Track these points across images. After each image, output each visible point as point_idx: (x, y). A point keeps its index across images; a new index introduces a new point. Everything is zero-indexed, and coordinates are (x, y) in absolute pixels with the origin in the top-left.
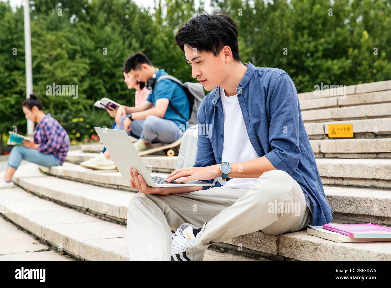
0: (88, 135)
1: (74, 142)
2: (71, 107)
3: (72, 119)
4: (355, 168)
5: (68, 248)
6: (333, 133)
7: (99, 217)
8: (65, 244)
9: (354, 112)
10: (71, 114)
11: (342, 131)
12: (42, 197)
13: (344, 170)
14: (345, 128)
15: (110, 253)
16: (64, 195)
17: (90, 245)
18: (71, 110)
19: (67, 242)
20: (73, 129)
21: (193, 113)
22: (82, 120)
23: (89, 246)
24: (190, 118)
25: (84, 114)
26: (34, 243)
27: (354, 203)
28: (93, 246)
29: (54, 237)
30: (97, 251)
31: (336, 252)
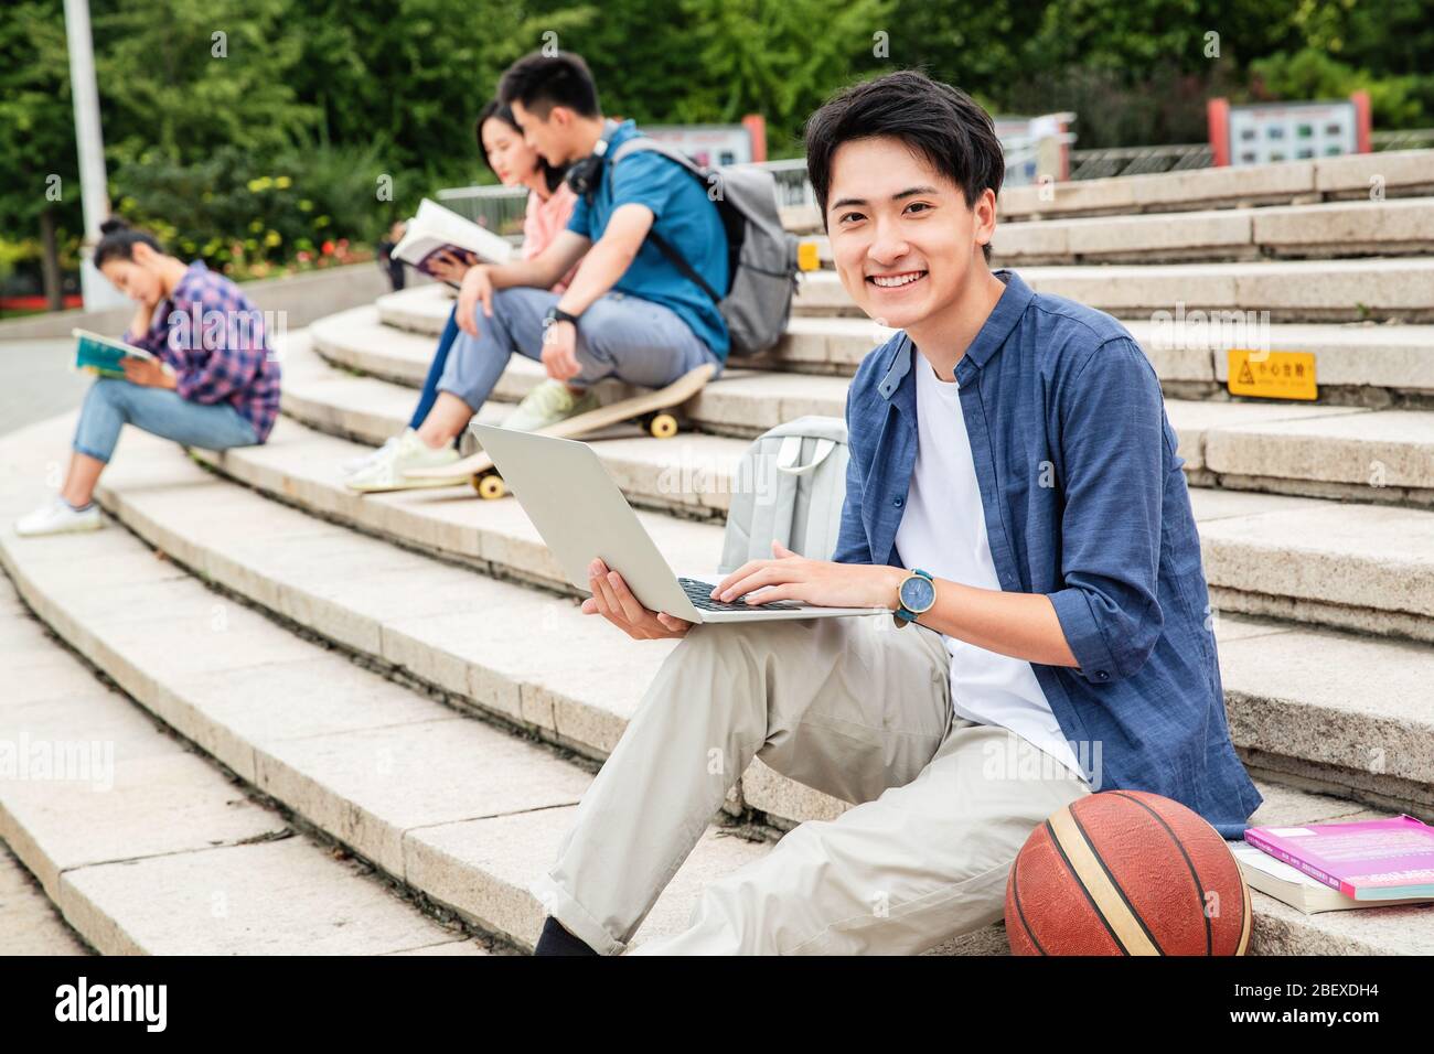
0: (310, 238)
1: (261, 268)
2: (239, 136)
3: (248, 181)
4: (1336, 570)
5: (361, 844)
6: (1244, 379)
7: (441, 697)
8: (347, 826)
9: (1316, 290)
10: (242, 162)
11: (1276, 374)
12: (218, 588)
13: (1296, 571)
14: (1287, 368)
15: (522, 895)
16: (307, 601)
17: (445, 852)
18: (241, 148)
19: (357, 823)
20: (253, 217)
21: (741, 273)
22: (283, 182)
23: (443, 855)
24: (729, 289)
25: (288, 159)
26: (229, 803)
27: (1343, 730)
28: (455, 859)
29: (304, 793)
30: (474, 877)
31: (1299, 946)
